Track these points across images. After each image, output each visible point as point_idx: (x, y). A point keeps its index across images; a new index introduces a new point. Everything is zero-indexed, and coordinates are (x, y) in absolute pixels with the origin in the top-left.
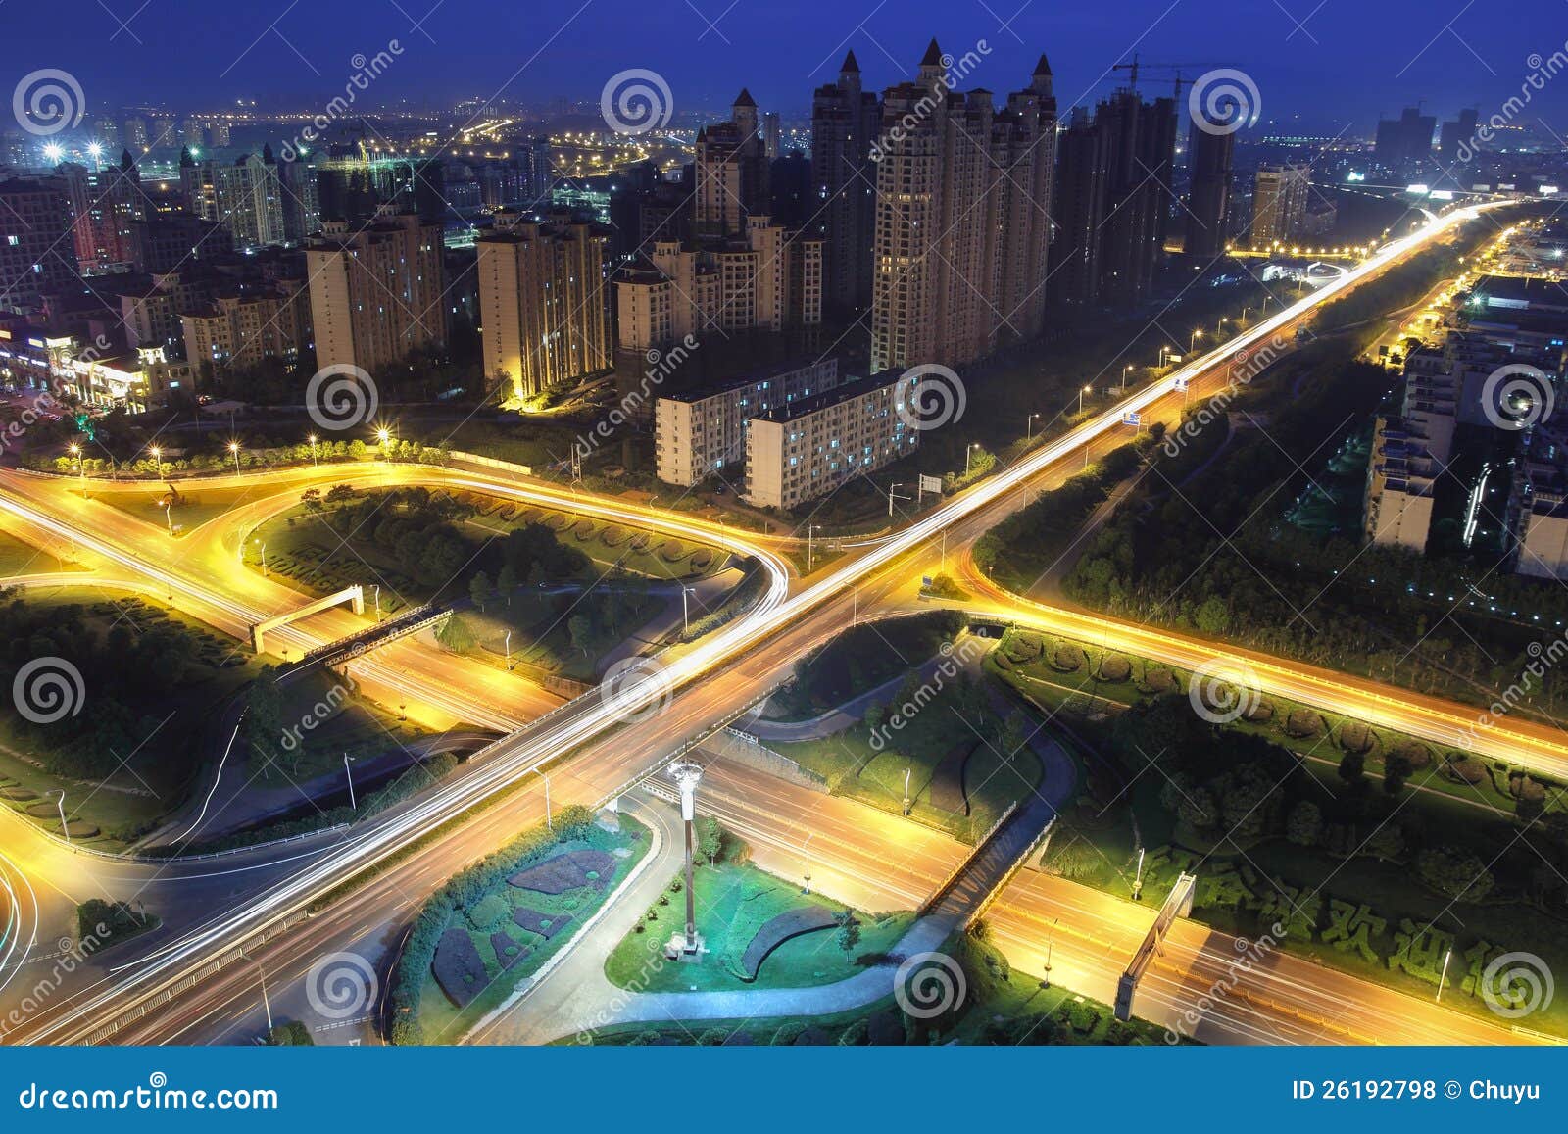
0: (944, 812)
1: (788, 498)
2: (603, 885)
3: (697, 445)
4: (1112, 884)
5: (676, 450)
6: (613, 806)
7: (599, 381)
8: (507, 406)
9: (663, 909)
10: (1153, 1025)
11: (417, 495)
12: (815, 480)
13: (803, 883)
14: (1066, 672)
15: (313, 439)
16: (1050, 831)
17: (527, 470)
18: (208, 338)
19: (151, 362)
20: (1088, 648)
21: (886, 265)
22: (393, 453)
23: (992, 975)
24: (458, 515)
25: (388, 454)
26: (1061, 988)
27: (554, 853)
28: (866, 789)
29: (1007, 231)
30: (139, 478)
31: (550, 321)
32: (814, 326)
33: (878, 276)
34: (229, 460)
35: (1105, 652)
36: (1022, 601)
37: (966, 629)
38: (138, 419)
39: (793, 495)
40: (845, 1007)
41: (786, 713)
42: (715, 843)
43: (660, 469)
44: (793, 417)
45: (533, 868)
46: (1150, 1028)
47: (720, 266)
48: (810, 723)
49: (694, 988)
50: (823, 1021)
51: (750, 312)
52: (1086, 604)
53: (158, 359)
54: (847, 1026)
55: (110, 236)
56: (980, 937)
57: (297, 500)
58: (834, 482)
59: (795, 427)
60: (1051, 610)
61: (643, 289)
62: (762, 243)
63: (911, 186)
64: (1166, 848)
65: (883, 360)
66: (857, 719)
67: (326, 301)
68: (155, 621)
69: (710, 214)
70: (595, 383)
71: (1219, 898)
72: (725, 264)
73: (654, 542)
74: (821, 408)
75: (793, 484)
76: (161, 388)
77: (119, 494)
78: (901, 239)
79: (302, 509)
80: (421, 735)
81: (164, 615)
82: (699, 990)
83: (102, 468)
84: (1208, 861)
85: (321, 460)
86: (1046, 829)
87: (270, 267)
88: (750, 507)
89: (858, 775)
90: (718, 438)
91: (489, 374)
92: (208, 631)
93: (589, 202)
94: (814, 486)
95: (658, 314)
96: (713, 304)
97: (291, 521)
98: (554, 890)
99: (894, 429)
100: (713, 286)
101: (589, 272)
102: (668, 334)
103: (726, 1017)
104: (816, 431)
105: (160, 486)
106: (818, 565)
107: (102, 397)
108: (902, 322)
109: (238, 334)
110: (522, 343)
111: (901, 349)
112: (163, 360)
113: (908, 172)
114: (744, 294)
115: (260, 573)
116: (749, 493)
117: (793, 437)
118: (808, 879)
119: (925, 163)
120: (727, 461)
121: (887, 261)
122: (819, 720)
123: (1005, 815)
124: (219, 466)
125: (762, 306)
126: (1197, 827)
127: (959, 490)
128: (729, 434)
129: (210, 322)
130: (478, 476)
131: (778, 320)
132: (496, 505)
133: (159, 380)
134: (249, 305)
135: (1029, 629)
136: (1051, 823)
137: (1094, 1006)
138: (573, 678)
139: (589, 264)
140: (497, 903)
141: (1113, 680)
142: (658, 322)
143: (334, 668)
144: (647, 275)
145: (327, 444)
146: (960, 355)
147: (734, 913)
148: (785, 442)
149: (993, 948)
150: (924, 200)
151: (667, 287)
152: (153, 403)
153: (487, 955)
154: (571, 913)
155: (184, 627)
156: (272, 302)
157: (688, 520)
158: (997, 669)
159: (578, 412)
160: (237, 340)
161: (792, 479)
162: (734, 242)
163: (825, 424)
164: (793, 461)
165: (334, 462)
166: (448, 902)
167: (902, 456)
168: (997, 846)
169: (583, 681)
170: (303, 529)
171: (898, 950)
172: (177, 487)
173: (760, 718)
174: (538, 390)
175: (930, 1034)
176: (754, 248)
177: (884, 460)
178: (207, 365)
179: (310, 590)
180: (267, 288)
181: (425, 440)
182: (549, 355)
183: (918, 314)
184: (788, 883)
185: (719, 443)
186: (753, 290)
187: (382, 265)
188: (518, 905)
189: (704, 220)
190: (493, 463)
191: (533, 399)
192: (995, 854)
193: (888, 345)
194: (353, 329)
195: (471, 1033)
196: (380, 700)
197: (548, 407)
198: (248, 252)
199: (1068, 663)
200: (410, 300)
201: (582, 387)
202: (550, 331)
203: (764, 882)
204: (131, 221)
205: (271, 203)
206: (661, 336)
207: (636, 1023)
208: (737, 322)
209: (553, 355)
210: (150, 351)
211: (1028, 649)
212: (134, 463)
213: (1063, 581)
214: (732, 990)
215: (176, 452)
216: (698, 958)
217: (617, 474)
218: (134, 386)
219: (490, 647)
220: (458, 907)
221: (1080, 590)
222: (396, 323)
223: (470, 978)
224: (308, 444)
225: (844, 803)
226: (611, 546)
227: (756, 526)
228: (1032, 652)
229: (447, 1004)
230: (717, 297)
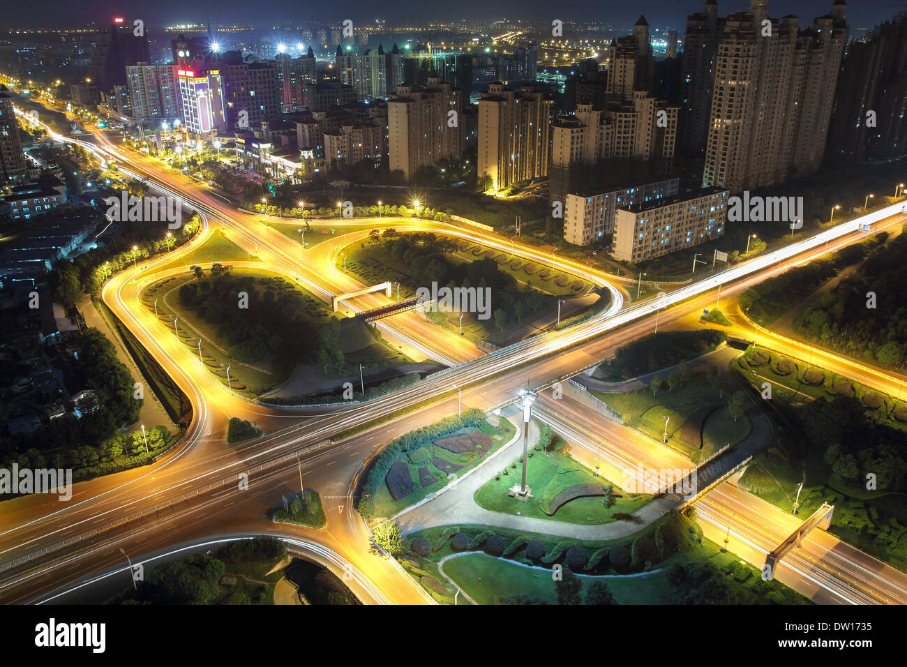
0: (686, 444)
1: (636, 257)
2: (483, 452)
3: (588, 222)
4: (782, 503)
5: (575, 224)
6: (498, 412)
7: (541, 183)
8: (488, 193)
9: (513, 470)
10: (786, 587)
11: (430, 237)
12: (654, 248)
13: (594, 470)
14: (783, 375)
15: (380, 203)
16: (746, 465)
17: (491, 229)
18: (336, 146)
19: (306, 158)
20: (798, 362)
21: (717, 124)
22: (421, 214)
23: (691, 538)
24: (449, 250)
25: (418, 214)
26: (733, 554)
27: (460, 432)
28: (644, 425)
29: (801, 107)
30: (293, 217)
31: (517, 146)
32: (669, 159)
33: (712, 131)
34: (337, 211)
35: (809, 366)
36: (764, 330)
37: (725, 342)
38: (296, 187)
39: (639, 256)
40: (600, 538)
41: (606, 376)
42: (548, 440)
43: (565, 234)
44: (643, 210)
45: (447, 438)
46: (783, 588)
47: (615, 120)
48: (619, 383)
49: (519, 513)
50: (586, 544)
51: (631, 148)
52: (806, 337)
53: (310, 156)
54: (598, 549)
55: (299, 92)
56: (689, 516)
57: (367, 235)
58: (666, 251)
59: (643, 216)
60: (781, 337)
61: (568, 131)
62: (642, 108)
63: (737, 76)
64: (821, 487)
65: (710, 181)
66: (646, 385)
67: (396, 129)
68: (288, 290)
69: (615, 90)
70: (539, 184)
71: (850, 523)
72: (618, 119)
73: (552, 275)
74: (661, 206)
75: (640, 249)
76: (310, 172)
77: (283, 224)
78: (727, 108)
79: (369, 240)
80: (406, 362)
81: (293, 287)
82: (521, 515)
83: (276, 211)
84: (847, 499)
85: (383, 215)
86: (744, 463)
87: (373, 111)
88: (614, 260)
89: (641, 416)
90: (601, 219)
91: (480, 175)
92: (312, 298)
93: (557, 81)
94: (653, 251)
95: (575, 146)
96: (609, 142)
97: (363, 245)
98: (456, 451)
99: (707, 223)
100: (610, 131)
101: (541, 120)
102: (581, 158)
103: (532, 531)
104: (657, 219)
105: (302, 222)
106: (643, 296)
107: (282, 175)
108: (724, 159)
109: (351, 145)
110: (499, 158)
111: (721, 175)
112: (312, 157)
113: (736, 67)
114: (628, 137)
115: (343, 271)
116: (614, 252)
117: (642, 222)
118: (598, 468)
119: (747, 62)
120: (605, 233)
121: (718, 121)
122: (624, 382)
123: (720, 451)
124: (332, 214)
125: (638, 145)
126: (843, 478)
127: (741, 261)
128: (608, 218)
129: (338, 138)
130: (464, 230)
131: (648, 154)
132: (472, 246)
133: (310, 168)
134: (358, 130)
135: (764, 347)
136: (748, 459)
137: (752, 568)
138: (494, 343)
139: (541, 116)
140: (425, 452)
141: (811, 384)
142: (575, 151)
143: (369, 323)
144: (573, 124)
145: (387, 206)
146: (761, 181)
147: (551, 479)
148: (637, 224)
149: (696, 523)
150: (745, 85)
151: (582, 131)
152: (306, 179)
153: (415, 477)
154: (463, 464)
155: (301, 294)
156: (370, 129)
157: (574, 264)
158: (739, 368)
159: (527, 199)
160: (350, 149)
161: (640, 246)
162: (625, 105)
163: (663, 216)
164: (641, 236)
165: (390, 216)
166: (399, 447)
167: (711, 239)
168: (711, 467)
169: (497, 345)
170: (368, 250)
171: (638, 514)
172: (310, 223)
173: (592, 377)
174: (506, 185)
175: (646, 563)
176: (636, 110)
177: (699, 241)
178: (334, 161)
179: (366, 282)
180: (369, 121)
181: (439, 208)
182: (514, 166)
183: (735, 155)
184: (587, 469)
185: (601, 222)
186: (634, 135)
187: (428, 111)
188: (436, 455)
189: (611, 92)
190: (474, 223)
191: (503, 190)
192: (709, 471)
193: (714, 172)
194: (409, 146)
195: (399, 514)
196: (390, 343)
197: (511, 195)
198: (367, 102)
199: (784, 370)
200: (442, 131)
201: (531, 185)
202: (516, 154)
203: (573, 466)
204: (309, 84)
205: (380, 76)
206: (576, 160)
207: (483, 525)
208: (623, 153)
209: (517, 166)
210: (306, 152)
211: (761, 360)
212: (291, 209)
213: (794, 321)
214: (539, 518)
215: (312, 205)
216: (526, 499)
217: (542, 235)
218: (297, 170)
219: (453, 321)
220: (404, 451)
221: (804, 329)
222: (433, 144)
223: (404, 487)
224: (378, 206)
225: (630, 430)
226: (530, 274)
227: (613, 271)
228: (763, 361)
229: (390, 498)
230: (612, 138)
